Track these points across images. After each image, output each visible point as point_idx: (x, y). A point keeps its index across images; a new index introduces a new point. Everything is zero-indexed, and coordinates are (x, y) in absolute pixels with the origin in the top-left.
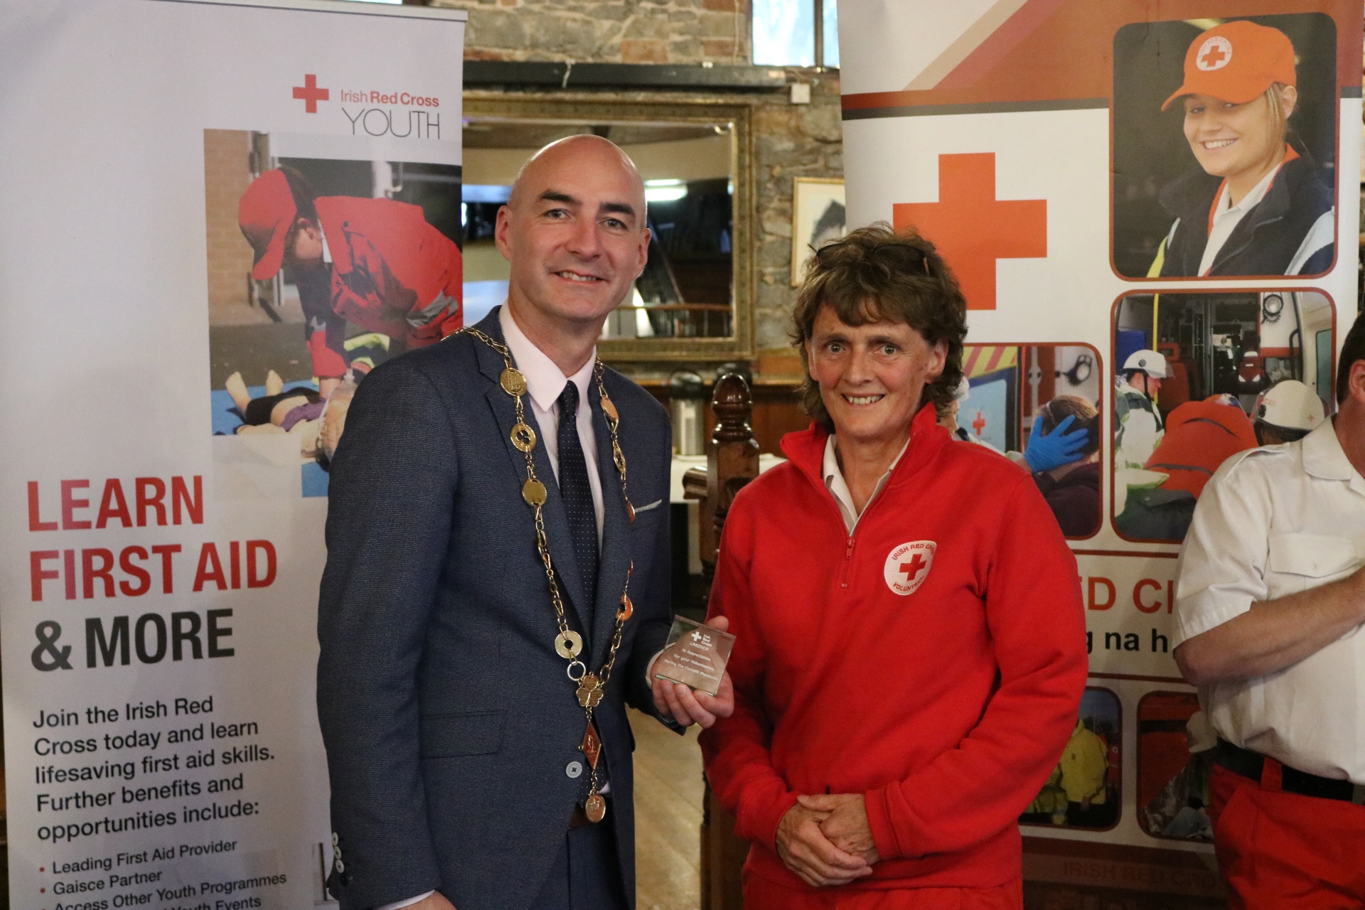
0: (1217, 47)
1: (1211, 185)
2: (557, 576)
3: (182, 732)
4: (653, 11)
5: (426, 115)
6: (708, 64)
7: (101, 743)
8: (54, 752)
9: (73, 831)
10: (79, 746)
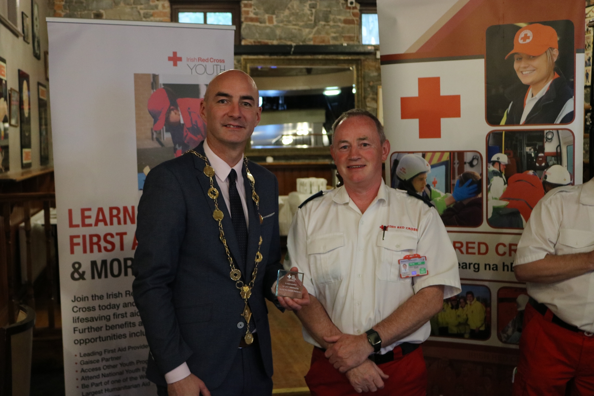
0: (527, 34)
1: (525, 88)
3: (128, 303)
4: (325, 25)
5: (220, 66)
6: (345, 44)
7: (97, 308)
8: (80, 311)
9: (87, 341)
10: (89, 309)
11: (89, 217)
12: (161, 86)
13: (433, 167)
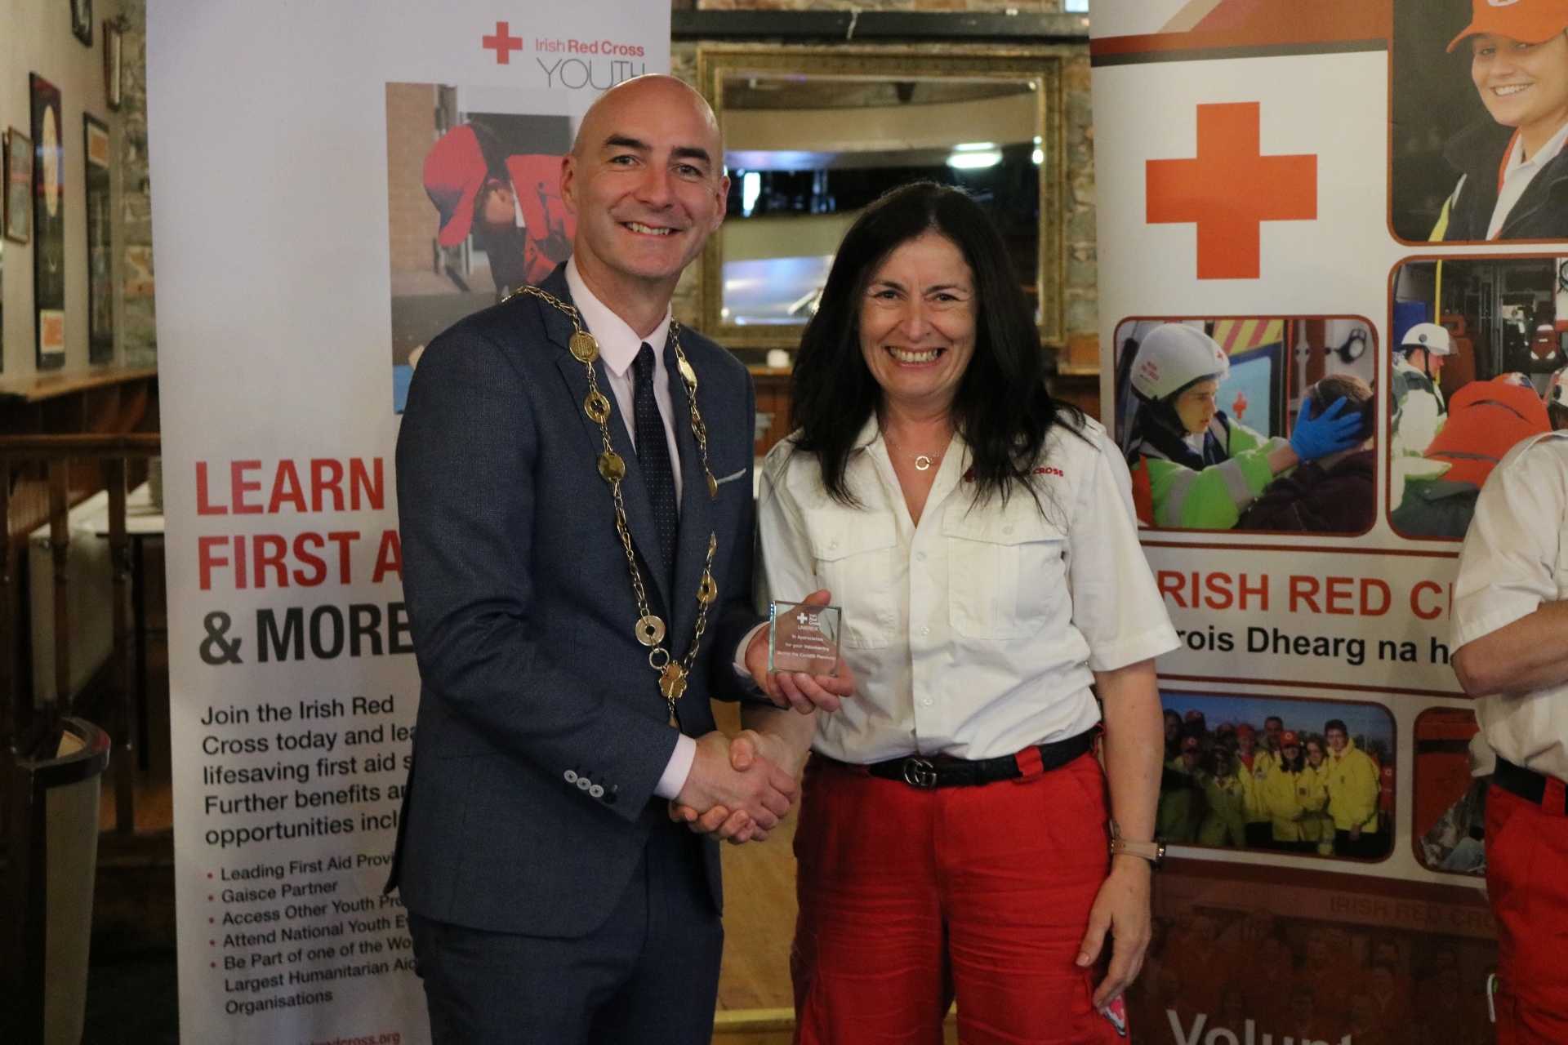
1: (1503, 135)
2: (639, 557)
3: (360, 733)
5: (629, 65)
6: (1012, 11)
7: (273, 743)
8: (223, 751)
9: (243, 836)
10: (250, 746)
11: (256, 486)
12: (461, 121)
13: (1235, 360)
